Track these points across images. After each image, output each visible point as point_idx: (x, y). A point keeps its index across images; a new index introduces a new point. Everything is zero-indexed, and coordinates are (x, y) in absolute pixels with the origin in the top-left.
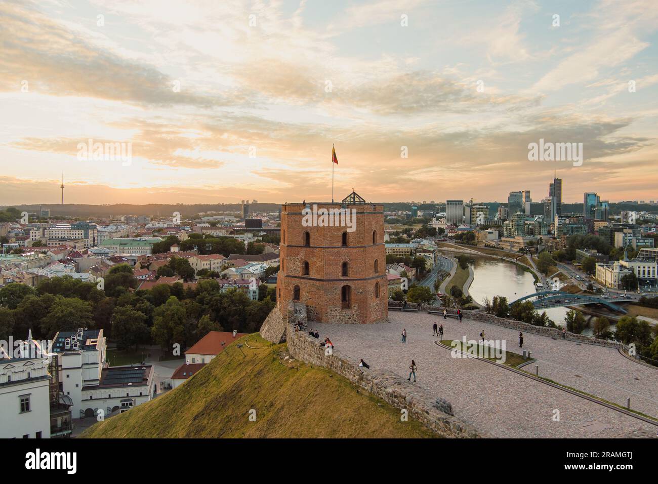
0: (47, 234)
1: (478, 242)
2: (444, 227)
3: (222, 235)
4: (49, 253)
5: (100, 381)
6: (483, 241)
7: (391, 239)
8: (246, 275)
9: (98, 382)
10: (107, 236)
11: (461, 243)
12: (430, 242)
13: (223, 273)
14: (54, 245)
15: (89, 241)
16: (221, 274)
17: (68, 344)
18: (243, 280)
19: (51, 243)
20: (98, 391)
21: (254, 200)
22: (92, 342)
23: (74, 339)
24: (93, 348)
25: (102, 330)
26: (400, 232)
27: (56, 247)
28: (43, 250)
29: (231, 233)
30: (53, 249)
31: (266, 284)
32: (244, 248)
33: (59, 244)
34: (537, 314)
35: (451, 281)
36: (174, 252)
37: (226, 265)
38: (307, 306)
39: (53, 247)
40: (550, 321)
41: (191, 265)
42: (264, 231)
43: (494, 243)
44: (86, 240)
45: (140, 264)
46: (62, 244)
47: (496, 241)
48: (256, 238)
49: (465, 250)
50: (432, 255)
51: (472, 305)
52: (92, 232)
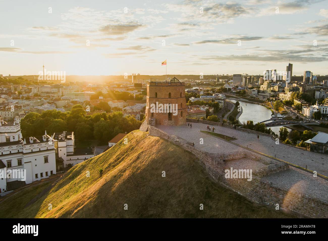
0: (40, 90)
1: (247, 95)
2: (231, 87)
3: (123, 91)
4: (42, 99)
5: (74, 153)
6: (250, 95)
7: (204, 93)
8: (134, 110)
9: (73, 153)
10: (68, 91)
11: (239, 96)
12: (223, 95)
13: (124, 109)
14: (44, 96)
15: (60, 94)
16: (123, 109)
17: (60, 137)
18: (133, 112)
19: (42, 94)
20: (73, 156)
21: (138, 74)
22: (70, 137)
23: (62, 136)
24: (70, 139)
25: (73, 132)
26: (210, 90)
27: (45, 96)
28: (39, 98)
29: (128, 90)
30: (44, 97)
31: (143, 114)
32: (134, 97)
33: (46, 95)
34: (267, 129)
35: (231, 114)
36: (101, 99)
37: (125, 105)
38: (156, 119)
39: (43, 97)
40: (272, 132)
41: (109, 105)
42: (143, 89)
43: (255, 96)
44: (59, 93)
45: (85, 104)
46: (48, 95)
47: (256, 95)
48: (139, 93)
49: (241, 99)
50: (222, 101)
51: (238, 124)
52: (61, 89)
